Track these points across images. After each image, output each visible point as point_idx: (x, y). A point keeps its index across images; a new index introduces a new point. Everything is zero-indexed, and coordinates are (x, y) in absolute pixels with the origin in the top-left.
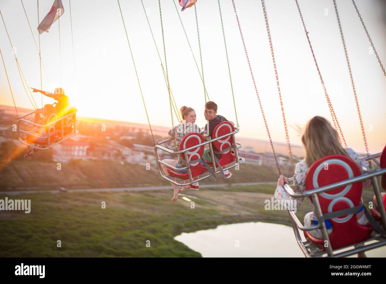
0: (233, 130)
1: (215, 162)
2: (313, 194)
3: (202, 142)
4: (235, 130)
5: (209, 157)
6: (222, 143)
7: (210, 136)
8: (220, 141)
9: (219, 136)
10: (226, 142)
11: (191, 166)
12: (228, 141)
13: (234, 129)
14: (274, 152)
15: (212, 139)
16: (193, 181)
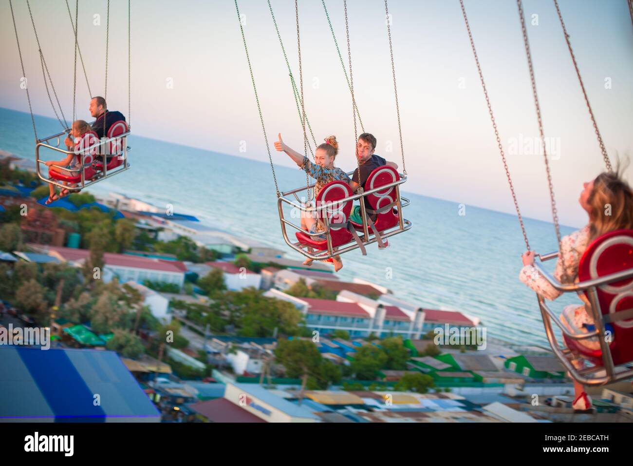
0: (398, 179)
1: (368, 225)
2: (589, 287)
3: (350, 195)
4: (401, 179)
5: (359, 218)
6: (379, 198)
7: (362, 186)
8: (377, 195)
9: (375, 187)
10: (386, 196)
11: (331, 230)
12: (389, 195)
13: (398, 177)
14: (519, 214)
15: (365, 191)
16: (333, 253)
